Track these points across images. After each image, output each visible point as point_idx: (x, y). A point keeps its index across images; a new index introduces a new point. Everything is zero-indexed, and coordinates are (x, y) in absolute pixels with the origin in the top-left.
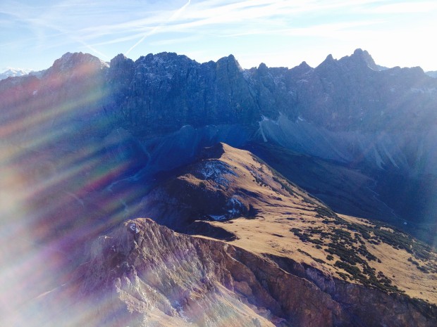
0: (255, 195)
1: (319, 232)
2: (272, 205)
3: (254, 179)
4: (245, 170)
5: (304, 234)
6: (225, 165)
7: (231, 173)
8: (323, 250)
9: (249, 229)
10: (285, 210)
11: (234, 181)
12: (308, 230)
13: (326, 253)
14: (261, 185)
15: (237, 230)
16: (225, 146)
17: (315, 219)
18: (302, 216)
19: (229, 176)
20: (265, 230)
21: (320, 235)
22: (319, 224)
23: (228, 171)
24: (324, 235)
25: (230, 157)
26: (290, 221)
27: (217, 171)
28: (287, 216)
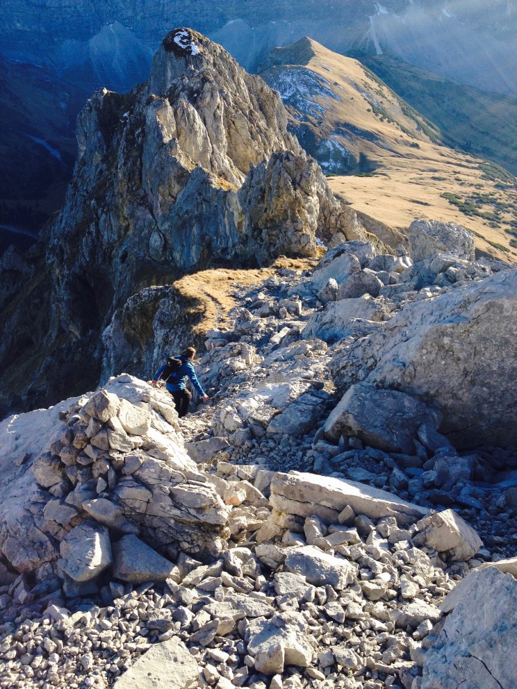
0: (370, 136)
1: (493, 202)
2: (401, 156)
3: (371, 108)
4: (352, 90)
5: (466, 203)
6: (318, 78)
7: (327, 93)
8: (502, 230)
9: (366, 189)
10: (426, 164)
11: (333, 109)
12: (472, 197)
13: (507, 235)
14: (381, 120)
15: (343, 190)
16: (316, 45)
17: (483, 182)
18: (458, 175)
19: (323, 100)
20: (397, 194)
21: (493, 208)
22: (488, 188)
23: (322, 89)
24: (500, 206)
25: (326, 66)
26: (436, 182)
27: (302, 89)
28: (431, 174)
